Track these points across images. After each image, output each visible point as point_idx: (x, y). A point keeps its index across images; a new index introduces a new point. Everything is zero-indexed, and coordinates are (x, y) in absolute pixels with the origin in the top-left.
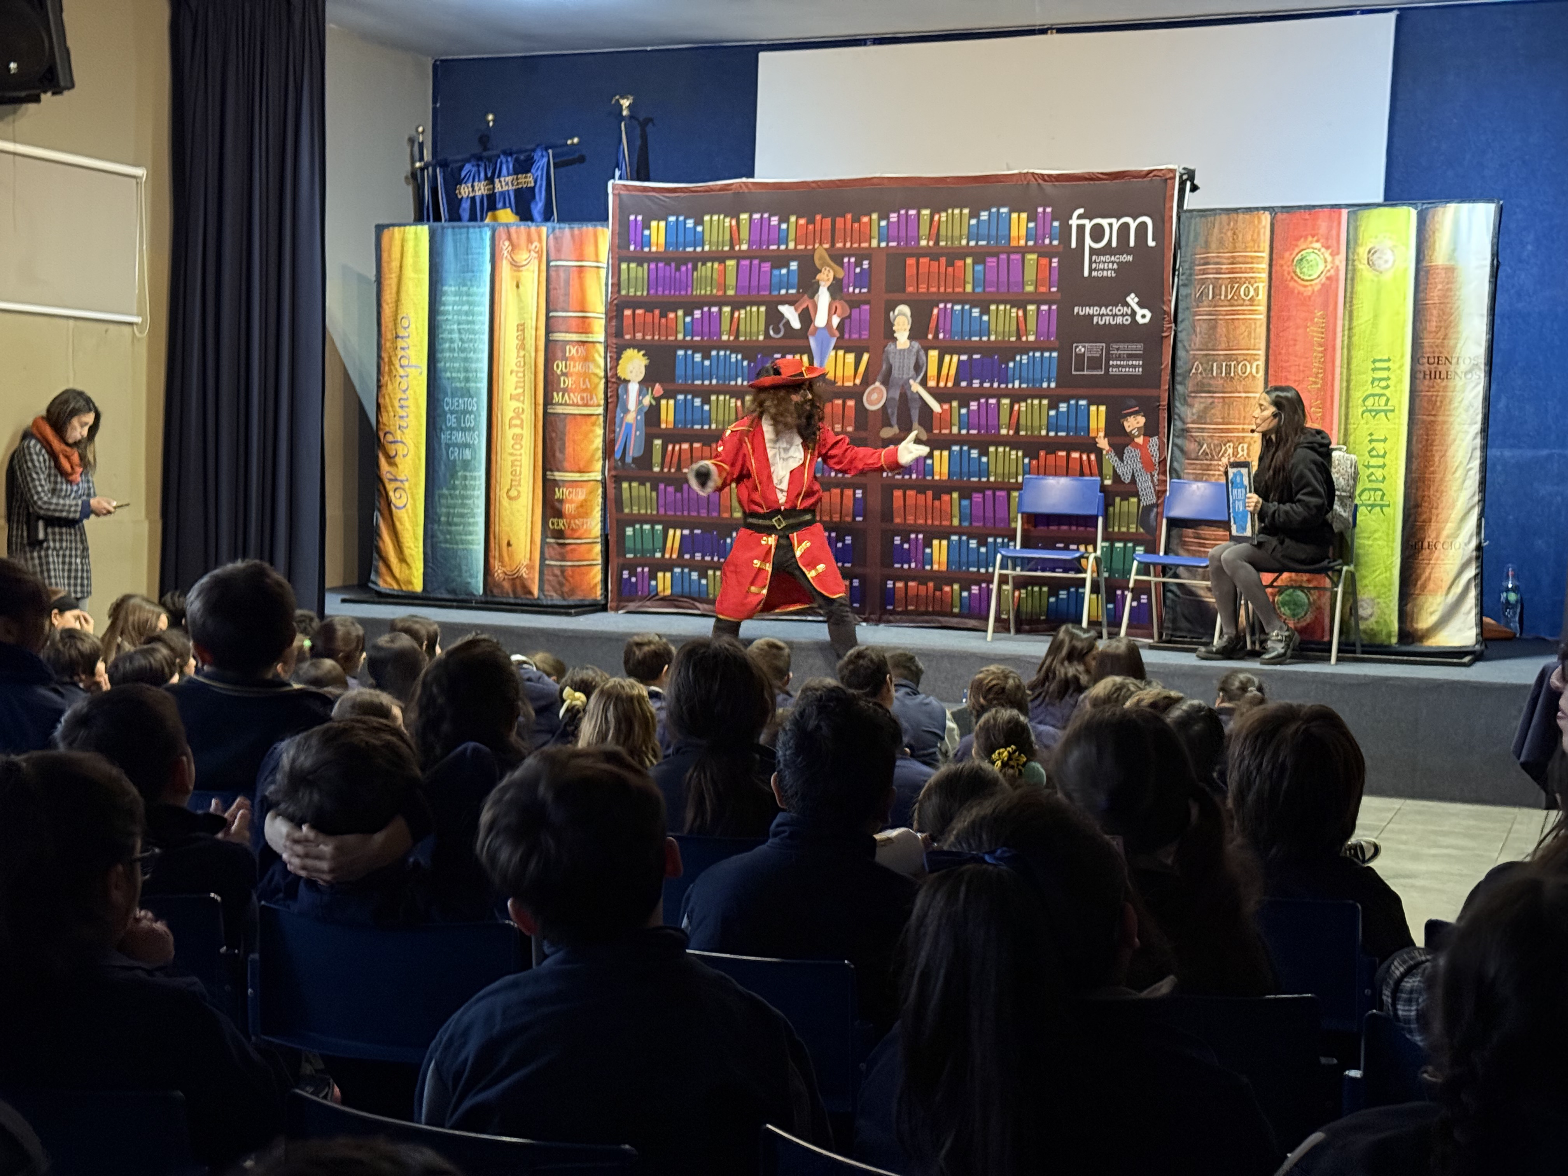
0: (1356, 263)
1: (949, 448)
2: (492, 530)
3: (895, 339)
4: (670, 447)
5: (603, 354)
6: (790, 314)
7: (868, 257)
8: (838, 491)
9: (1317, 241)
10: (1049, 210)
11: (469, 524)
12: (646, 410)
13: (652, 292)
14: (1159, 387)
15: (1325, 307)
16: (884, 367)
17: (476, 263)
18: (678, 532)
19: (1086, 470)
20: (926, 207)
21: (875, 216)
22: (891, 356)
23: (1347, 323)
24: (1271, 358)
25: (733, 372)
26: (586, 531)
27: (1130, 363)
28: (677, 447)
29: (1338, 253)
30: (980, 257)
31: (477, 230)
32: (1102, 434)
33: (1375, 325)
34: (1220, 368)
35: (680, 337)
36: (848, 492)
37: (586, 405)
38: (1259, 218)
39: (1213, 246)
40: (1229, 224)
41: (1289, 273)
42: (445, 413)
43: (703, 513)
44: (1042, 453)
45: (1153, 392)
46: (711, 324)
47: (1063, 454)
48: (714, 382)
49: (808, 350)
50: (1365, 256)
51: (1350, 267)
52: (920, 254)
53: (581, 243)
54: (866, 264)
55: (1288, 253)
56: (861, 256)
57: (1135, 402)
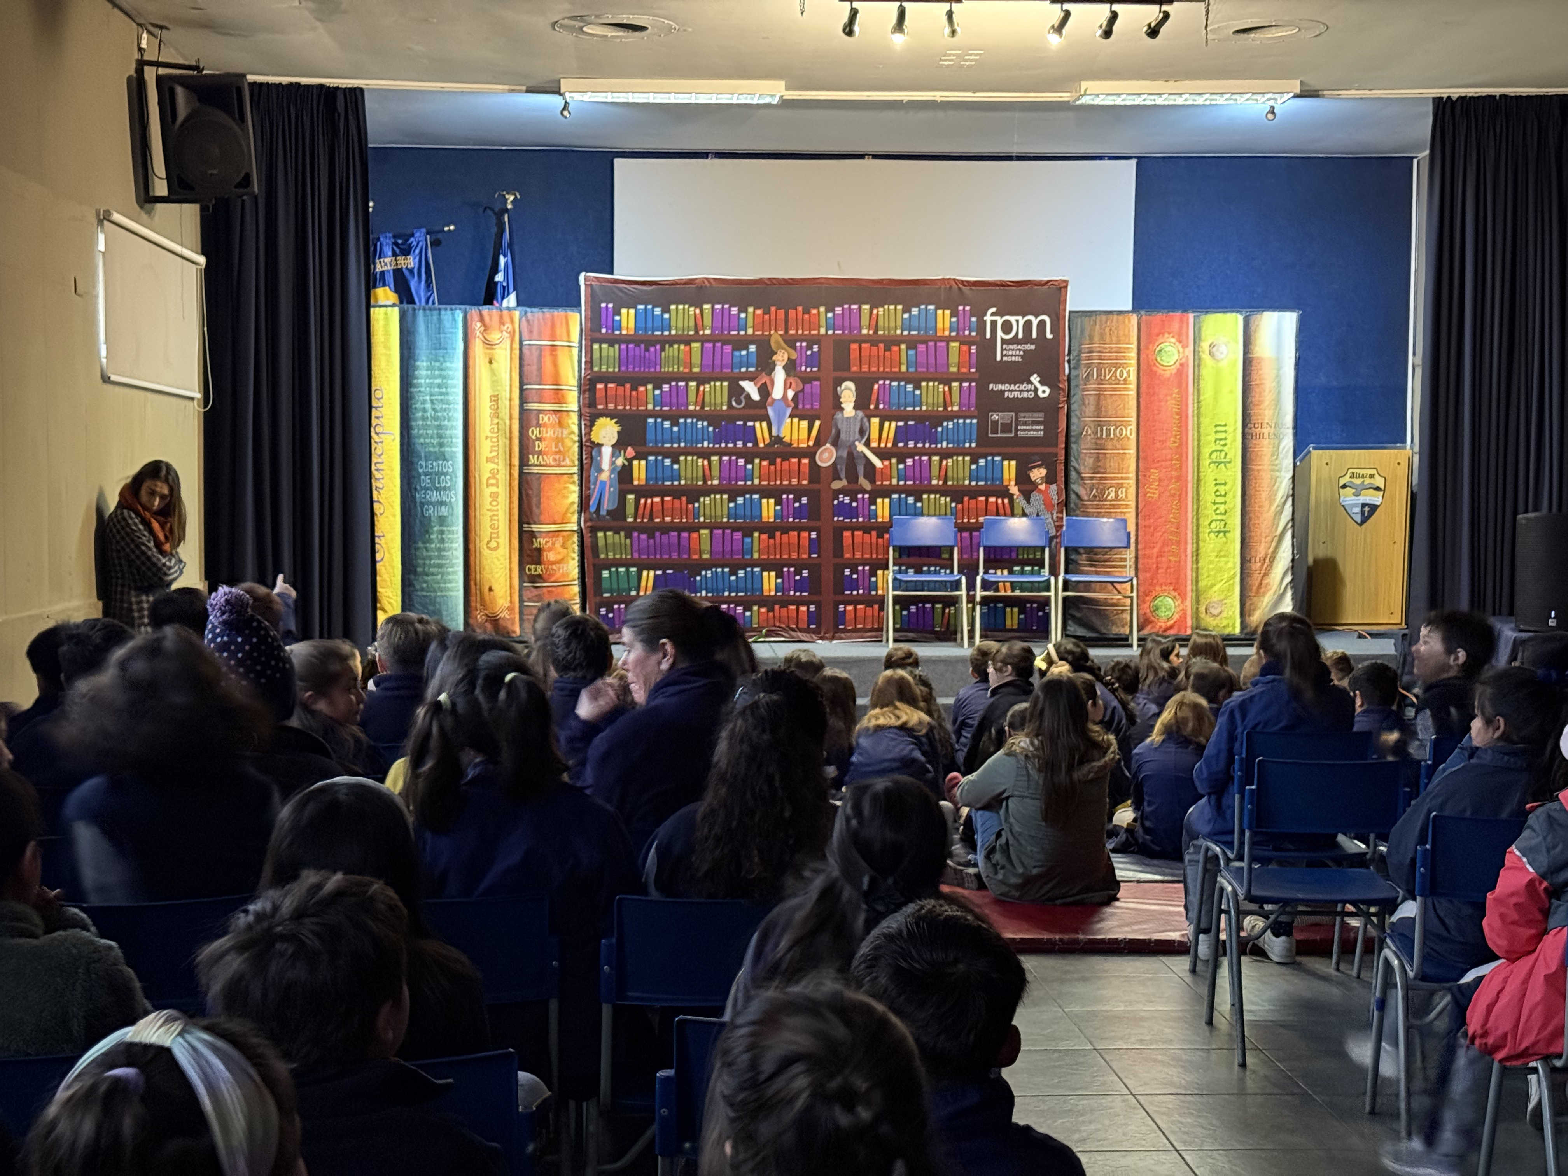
0: (1201, 354)
1: (889, 497)
2: (472, 577)
3: (842, 409)
4: (643, 501)
5: (577, 422)
6: (751, 389)
7: (818, 342)
8: (796, 533)
9: (1173, 337)
10: (968, 308)
11: (448, 573)
12: (619, 469)
13: (623, 369)
14: (1056, 445)
15: (1180, 385)
16: (834, 431)
17: (449, 342)
18: (652, 573)
19: (1001, 511)
20: (866, 303)
21: (822, 309)
22: (839, 423)
23: (1196, 397)
24: (1142, 424)
25: (700, 437)
26: (563, 574)
27: (1034, 427)
28: (649, 501)
29: (1187, 346)
30: (912, 344)
31: (449, 312)
32: (1013, 483)
33: (1216, 399)
34: (1102, 431)
35: (650, 407)
36: (805, 534)
37: (559, 466)
38: (1129, 319)
39: (1096, 338)
40: (1106, 323)
41: (1153, 361)
42: (420, 475)
43: (675, 556)
44: (966, 499)
45: (1050, 450)
46: (679, 395)
47: (982, 499)
48: (682, 445)
49: (766, 418)
50: (1208, 349)
51: (1196, 357)
52: (862, 340)
53: (553, 326)
54: (816, 348)
55: (1151, 346)
56: (811, 341)
57: (1037, 458)
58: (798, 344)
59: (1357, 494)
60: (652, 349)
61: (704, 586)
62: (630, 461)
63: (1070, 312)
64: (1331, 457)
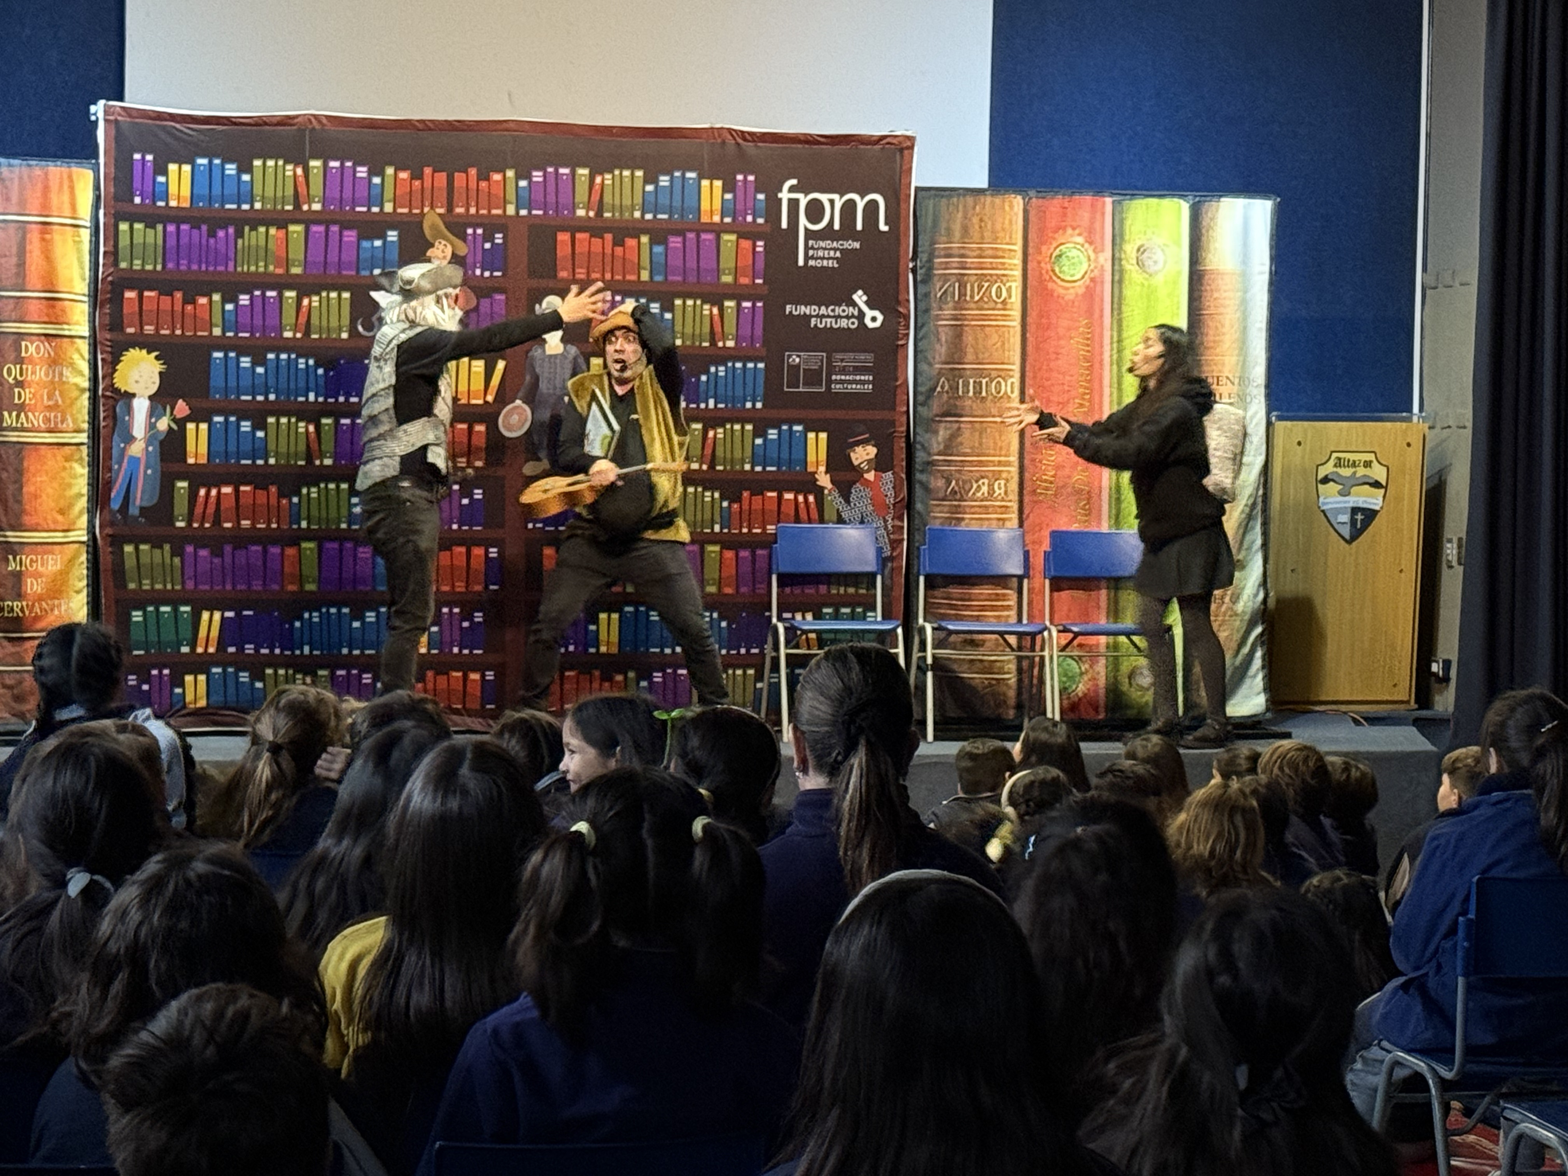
0: (1123, 262)
3: (544, 341)
4: (202, 492)
5: (87, 356)
7: (503, 229)
9: (1080, 235)
10: (751, 178)
12: (162, 437)
14: (892, 408)
15: (1090, 312)
16: (528, 378)
18: (217, 615)
19: (803, 514)
20: (584, 166)
21: (510, 173)
22: (537, 364)
23: (1115, 334)
24: (1029, 374)
25: (302, 384)
27: (858, 378)
28: (214, 492)
29: (1102, 251)
30: (659, 235)
32: (822, 469)
34: (966, 385)
35: (217, 332)
36: (478, 551)
37: (54, 430)
38: (1011, 202)
39: (957, 235)
40: (974, 208)
41: (1047, 272)
43: (257, 586)
44: (746, 494)
45: (885, 415)
46: (267, 313)
47: (773, 494)
48: (272, 397)
50: (1134, 255)
51: (1116, 267)
52: (575, 227)
53: (46, 189)
54: (499, 238)
55: (1044, 248)
56: (491, 226)
57: (862, 428)
58: (470, 231)
59: (1344, 493)
60: (221, 234)
61: (306, 638)
62: (181, 423)
63: (917, 189)
64: (1305, 431)
